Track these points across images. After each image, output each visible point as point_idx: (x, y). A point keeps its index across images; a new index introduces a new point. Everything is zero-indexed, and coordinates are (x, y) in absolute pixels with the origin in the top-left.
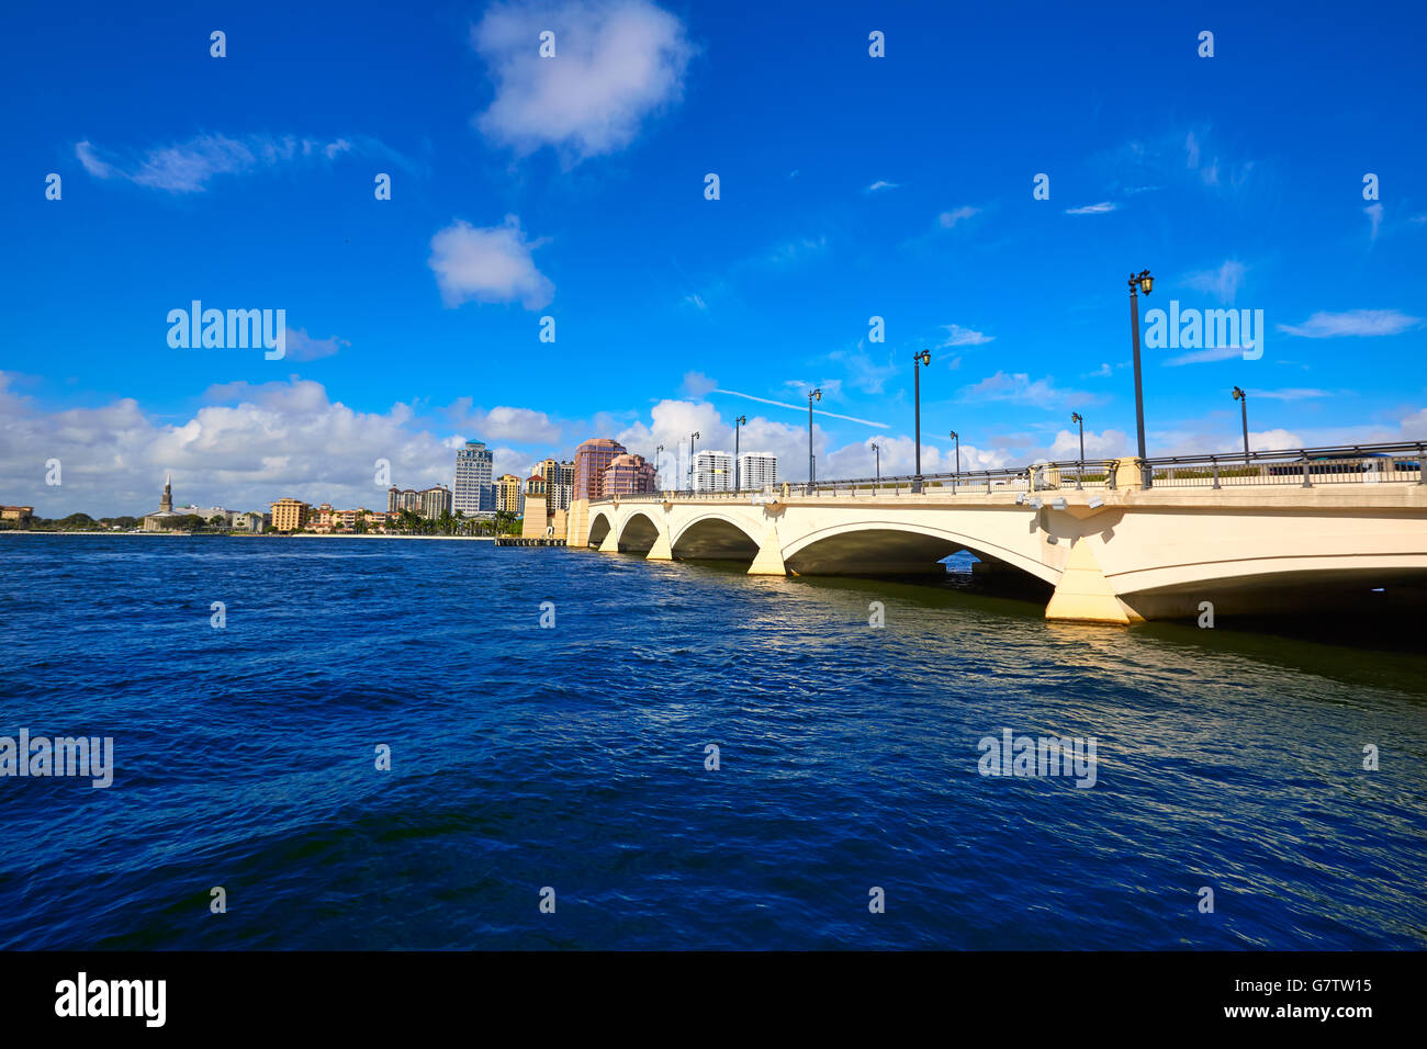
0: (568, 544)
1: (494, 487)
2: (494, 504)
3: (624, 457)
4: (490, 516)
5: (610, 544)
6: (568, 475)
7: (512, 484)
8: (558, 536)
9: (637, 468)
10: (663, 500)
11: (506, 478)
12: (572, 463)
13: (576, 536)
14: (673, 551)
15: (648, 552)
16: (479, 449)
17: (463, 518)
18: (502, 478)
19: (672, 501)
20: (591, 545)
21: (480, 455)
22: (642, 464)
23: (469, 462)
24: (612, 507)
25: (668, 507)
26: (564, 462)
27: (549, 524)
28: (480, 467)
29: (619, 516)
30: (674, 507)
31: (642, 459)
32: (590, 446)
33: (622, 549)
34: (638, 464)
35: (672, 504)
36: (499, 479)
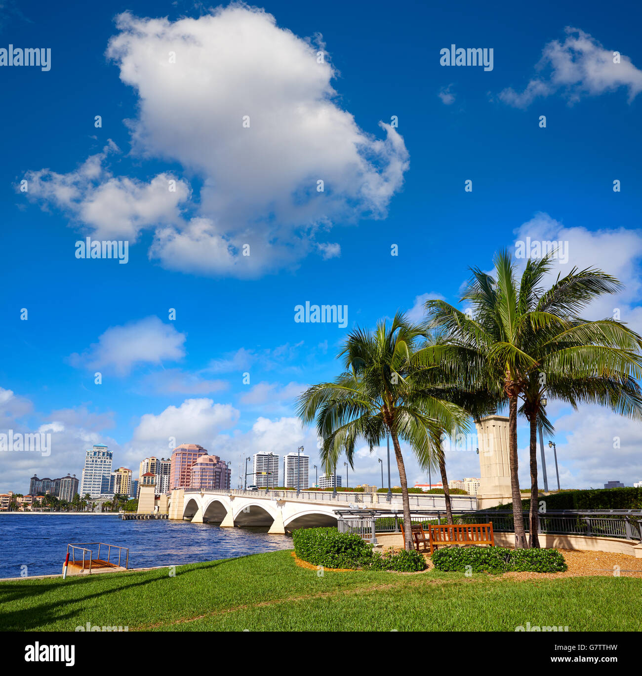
0: (170, 517)
1: (113, 477)
2: (112, 488)
3: (206, 457)
4: (109, 497)
5: (198, 518)
6: (166, 469)
7: (126, 474)
8: (163, 512)
9: (214, 465)
10: (230, 494)
11: (121, 470)
12: (169, 460)
13: (176, 513)
14: (235, 522)
15: (221, 523)
16: (103, 450)
17: (90, 499)
18: (118, 470)
19: (234, 495)
20: (185, 518)
21: (104, 454)
22: (218, 462)
23: (95, 459)
24: (200, 496)
25: (232, 498)
26: (163, 459)
27: (156, 504)
28: (103, 463)
29: (204, 501)
30: (236, 498)
31: (218, 458)
32: (183, 450)
33: (205, 521)
34: (215, 461)
35: (234, 497)
36: (116, 471)
